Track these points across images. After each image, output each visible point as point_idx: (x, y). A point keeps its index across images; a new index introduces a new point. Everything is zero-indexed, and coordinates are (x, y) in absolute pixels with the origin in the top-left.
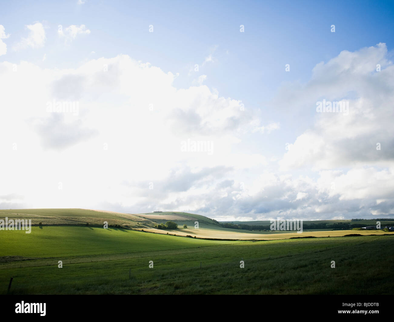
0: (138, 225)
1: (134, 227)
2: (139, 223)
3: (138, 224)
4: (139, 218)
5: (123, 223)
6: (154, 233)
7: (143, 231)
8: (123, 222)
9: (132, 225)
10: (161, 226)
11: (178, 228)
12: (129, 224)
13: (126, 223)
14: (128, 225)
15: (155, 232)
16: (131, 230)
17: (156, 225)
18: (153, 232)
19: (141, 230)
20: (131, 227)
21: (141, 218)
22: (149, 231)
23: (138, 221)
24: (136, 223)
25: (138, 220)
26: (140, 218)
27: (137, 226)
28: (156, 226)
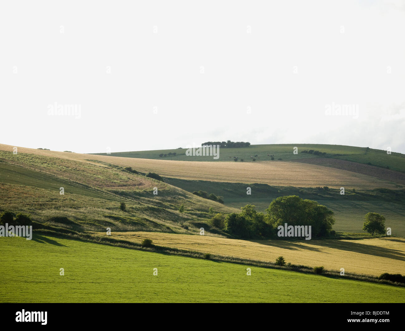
0: (121, 214)
1: (101, 225)
2: (127, 206)
3: (123, 208)
4: (125, 176)
5: (42, 206)
6: (208, 257)
7: (148, 245)
8: (41, 201)
9: (90, 216)
10: (243, 218)
11: (333, 232)
12: (77, 207)
13: (59, 204)
14: (70, 213)
15: (213, 251)
16: (88, 239)
17: (217, 216)
18: (205, 250)
19: (140, 241)
20: (85, 227)
21: (138, 178)
22: (179, 247)
23: (122, 194)
24: (112, 204)
25: (121, 189)
26: (131, 176)
27: (116, 219)
28: (217, 223)
